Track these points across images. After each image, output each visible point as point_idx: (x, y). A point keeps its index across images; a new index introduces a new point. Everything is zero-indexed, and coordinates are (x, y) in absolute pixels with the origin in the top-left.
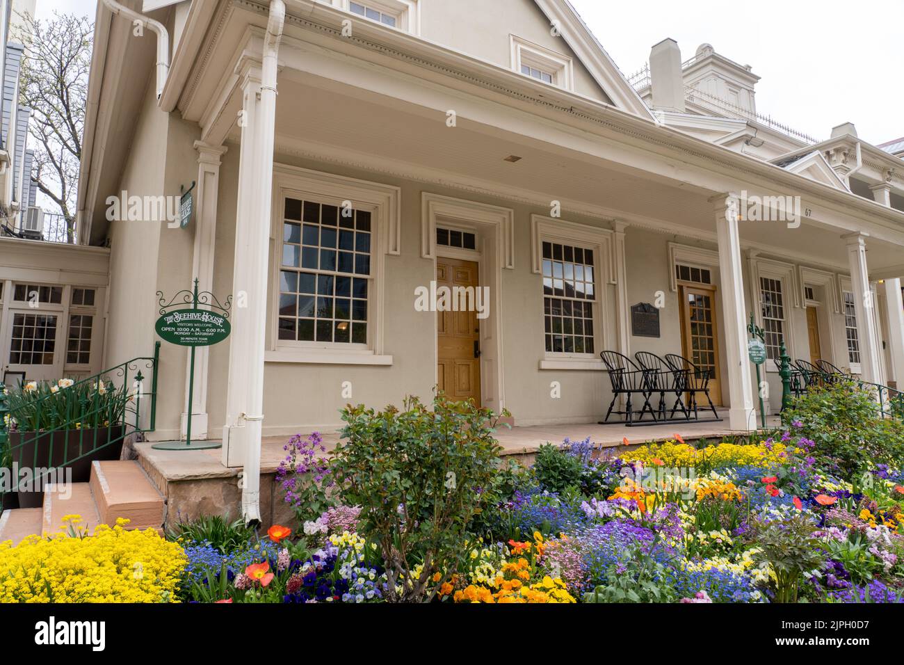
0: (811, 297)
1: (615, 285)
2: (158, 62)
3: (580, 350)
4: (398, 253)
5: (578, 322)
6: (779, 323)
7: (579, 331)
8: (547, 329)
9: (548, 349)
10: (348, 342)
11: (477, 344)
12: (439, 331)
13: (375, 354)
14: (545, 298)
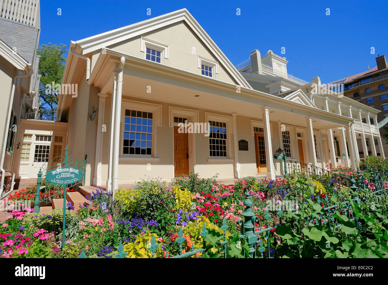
0: (300, 136)
1: (233, 134)
2: (87, 69)
3: (221, 155)
4: (161, 126)
5: (221, 147)
6: (289, 145)
7: (221, 149)
8: (211, 149)
9: (211, 155)
10: (145, 154)
11: (187, 154)
12: (174, 150)
13: (154, 158)
14: (210, 139)
